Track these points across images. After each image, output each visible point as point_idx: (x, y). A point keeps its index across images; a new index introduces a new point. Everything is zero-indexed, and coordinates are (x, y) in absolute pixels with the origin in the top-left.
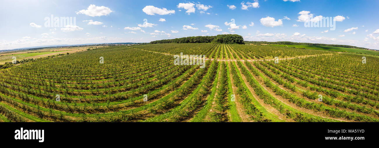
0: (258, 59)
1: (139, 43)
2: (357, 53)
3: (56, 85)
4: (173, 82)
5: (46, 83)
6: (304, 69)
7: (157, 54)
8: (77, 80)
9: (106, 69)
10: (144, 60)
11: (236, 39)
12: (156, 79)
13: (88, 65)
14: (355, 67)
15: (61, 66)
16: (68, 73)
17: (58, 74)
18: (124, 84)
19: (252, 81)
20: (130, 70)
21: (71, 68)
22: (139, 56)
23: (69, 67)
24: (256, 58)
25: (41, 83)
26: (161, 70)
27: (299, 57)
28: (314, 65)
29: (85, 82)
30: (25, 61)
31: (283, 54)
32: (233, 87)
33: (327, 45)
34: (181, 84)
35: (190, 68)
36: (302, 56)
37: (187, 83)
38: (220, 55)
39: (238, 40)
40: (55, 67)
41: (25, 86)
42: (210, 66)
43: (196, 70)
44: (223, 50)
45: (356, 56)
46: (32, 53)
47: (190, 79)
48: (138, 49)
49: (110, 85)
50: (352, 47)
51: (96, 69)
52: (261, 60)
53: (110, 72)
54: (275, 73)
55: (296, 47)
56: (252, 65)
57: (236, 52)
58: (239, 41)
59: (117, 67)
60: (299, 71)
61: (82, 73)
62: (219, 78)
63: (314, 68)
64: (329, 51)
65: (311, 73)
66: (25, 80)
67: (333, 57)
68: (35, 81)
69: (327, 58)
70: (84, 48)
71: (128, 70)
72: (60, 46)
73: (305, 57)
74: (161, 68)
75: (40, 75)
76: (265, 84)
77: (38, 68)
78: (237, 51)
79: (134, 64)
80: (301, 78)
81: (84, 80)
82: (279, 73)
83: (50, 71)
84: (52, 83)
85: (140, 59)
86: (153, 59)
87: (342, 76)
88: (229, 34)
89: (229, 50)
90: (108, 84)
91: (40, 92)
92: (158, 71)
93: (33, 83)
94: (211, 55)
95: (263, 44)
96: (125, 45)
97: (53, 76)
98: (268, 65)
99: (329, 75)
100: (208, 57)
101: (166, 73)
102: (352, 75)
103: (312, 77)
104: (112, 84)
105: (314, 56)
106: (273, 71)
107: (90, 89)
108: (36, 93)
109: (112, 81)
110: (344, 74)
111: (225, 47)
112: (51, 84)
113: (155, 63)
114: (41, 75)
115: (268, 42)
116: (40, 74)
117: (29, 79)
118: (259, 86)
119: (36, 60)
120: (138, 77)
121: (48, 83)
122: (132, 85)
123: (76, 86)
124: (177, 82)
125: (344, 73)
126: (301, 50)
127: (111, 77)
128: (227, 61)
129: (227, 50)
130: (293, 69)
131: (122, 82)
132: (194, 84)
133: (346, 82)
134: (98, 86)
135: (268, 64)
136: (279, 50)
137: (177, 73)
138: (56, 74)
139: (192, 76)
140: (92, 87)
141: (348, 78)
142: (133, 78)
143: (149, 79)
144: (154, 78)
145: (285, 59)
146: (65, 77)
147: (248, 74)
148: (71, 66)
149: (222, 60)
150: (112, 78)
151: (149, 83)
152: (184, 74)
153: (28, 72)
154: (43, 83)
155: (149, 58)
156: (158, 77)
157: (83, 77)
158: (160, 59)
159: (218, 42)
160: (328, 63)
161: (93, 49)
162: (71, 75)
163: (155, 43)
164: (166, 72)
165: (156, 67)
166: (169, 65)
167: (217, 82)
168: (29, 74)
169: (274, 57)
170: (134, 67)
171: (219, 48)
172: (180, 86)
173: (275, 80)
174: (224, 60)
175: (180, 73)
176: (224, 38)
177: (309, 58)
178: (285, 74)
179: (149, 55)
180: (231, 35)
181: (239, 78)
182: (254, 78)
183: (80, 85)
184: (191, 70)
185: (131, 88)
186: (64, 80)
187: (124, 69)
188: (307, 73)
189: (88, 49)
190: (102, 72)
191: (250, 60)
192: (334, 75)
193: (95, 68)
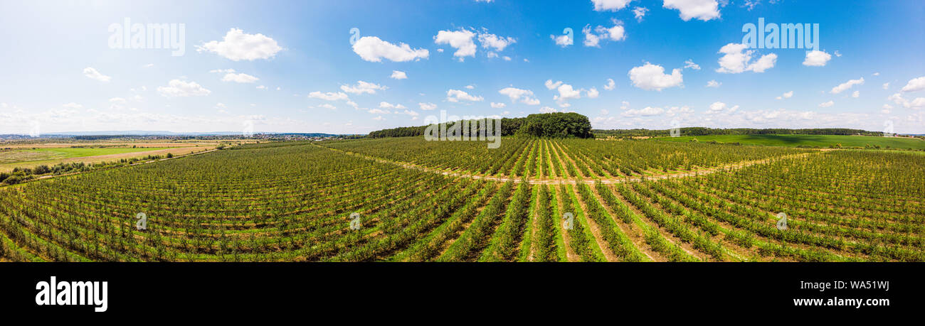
0: (627, 177)
1: (343, 134)
2: (867, 147)
3: (136, 236)
4: (422, 242)
5: (113, 228)
6: (740, 199)
7: (385, 165)
8: (188, 227)
9: (261, 202)
10: (352, 181)
11: (574, 124)
12: (382, 232)
13: (219, 189)
14: (867, 185)
15: (151, 187)
16: (168, 208)
17: (143, 206)
18: (303, 244)
19: (614, 238)
20: (319, 207)
21: (174, 193)
22: (341, 168)
23: (172, 190)
24: (622, 175)
25: (101, 225)
26: (393, 208)
27: (727, 167)
28: (765, 187)
29: (208, 232)
30: (63, 168)
31: (686, 161)
32: (568, 255)
33: (793, 131)
34: (442, 249)
35: (463, 206)
36: (733, 165)
37: (456, 247)
38: (536, 167)
39: (578, 128)
40: (137, 188)
41: (65, 230)
42: (511, 198)
43: (478, 209)
44: (543, 154)
45: (866, 155)
46: (82, 147)
47: (462, 233)
48: (340, 151)
49: (269, 245)
50: (855, 132)
51: (236, 201)
52: (636, 178)
53: (269, 210)
54: (670, 212)
55: (719, 140)
56: (614, 193)
57: (574, 159)
58: (581, 130)
59: (287, 197)
60: (729, 205)
61: (202, 209)
62: (534, 233)
63: (765, 194)
64: (799, 147)
65: (757, 208)
66: (67, 214)
67: (811, 163)
68: (90, 221)
69: (794, 165)
70: (210, 144)
71: (313, 207)
72: (151, 134)
73: (741, 167)
74: (393, 202)
75: (101, 206)
76: (649, 244)
77: (99, 189)
78: (576, 156)
79: (328, 190)
80: (735, 224)
81: (205, 227)
82: (679, 213)
83: (124, 199)
84: (127, 230)
85: (344, 178)
86: (374, 178)
87: (831, 212)
88: (556, 111)
89: (556, 154)
90: (264, 243)
91: (97, 247)
92: (386, 211)
93: (83, 225)
94: (515, 168)
95: (637, 138)
96: (310, 139)
97: (130, 212)
98: (651, 191)
99: (802, 211)
100: (507, 173)
101: (404, 218)
102: (854, 207)
103: (761, 219)
104: (273, 242)
105: (763, 161)
106: (666, 207)
107: (217, 253)
108: (88, 249)
109: (272, 235)
110: (835, 205)
111: (548, 146)
112: (124, 232)
113: (380, 188)
114: (103, 208)
115: (650, 129)
116: (103, 203)
117: (76, 214)
118: (633, 250)
119: (90, 168)
120: (338, 226)
121: (118, 228)
122: (324, 245)
123: (184, 242)
124: (432, 244)
125: (835, 202)
126: (730, 148)
127: (272, 223)
128: (554, 183)
129: (553, 156)
130: (714, 199)
131: (298, 239)
132: (471, 250)
133: (842, 224)
134: (239, 245)
135: (652, 188)
136: (676, 152)
137: (431, 219)
138: (137, 207)
139: (467, 226)
140: (223, 247)
141: (845, 214)
142: (326, 229)
143: (364, 231)
144: (375, 229)
145: (692, 174)
146: (160, 215)
147: (605, 218)
148: (175, 189)
149: (541, 182)
150: (273, 226)
151: (364, 241)
152: (449, 220)
153: (76, 198)
154: (106, 227)
155: (365, 177)
156: (386, 228)
157: (203, 219)
158: (393, 179)
159: (531, 134)
160: (799, 180)
161: (231, 146)
162: (174, 212)
163: (382, 136)
164: (405, 215)
165: (381, 200)
166: (413, 195)
167: (529, 244)
168: (76, 203)
169: (665, 171)
170: (328, 197)
171: (533, 149)
172: (440, 254)
173: (672, 232)
174: (546, 182)
175: (440, 217)
176: (545, 122)
177: (750, 169)
178: (694, 215)
179: (365, 166)
180: (560, 114)
181: (583, 229)
182: (619, 229)
183: (195, 241)
184: (465, 210)
185: (320, 255)
186: (156, 226)
187: (306, 202)
188: (749, 208)
189: (220, 146)
190: (250, 208)
191: (608, 181)
192: (814, 211)
193: (234, 199)
